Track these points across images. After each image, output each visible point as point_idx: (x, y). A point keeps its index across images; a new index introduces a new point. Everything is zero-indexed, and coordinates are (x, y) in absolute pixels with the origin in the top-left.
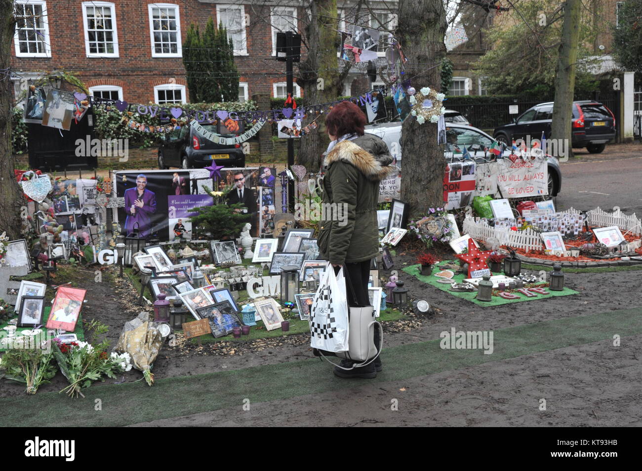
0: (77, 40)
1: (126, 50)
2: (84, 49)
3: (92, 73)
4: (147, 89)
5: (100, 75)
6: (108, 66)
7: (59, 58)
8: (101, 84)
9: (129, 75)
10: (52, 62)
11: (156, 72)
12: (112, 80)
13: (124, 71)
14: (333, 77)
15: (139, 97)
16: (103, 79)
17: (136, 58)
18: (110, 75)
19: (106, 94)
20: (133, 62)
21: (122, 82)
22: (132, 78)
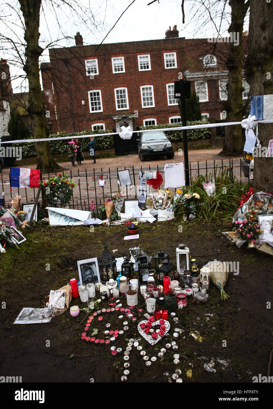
0: (139, 102)
1: (157, 104)
2: (141, 105)
3: (144, 114)
4: (166, 119)
5: (148, 115)
6: (150, 111)
7: (132, 109)
8: (148, 118)
9: (159, 114)
10: (129, 111)
11: (170, 112)
12: (152, 116)
13: (157, 112)
14: (240, 107)
15: (163, 122)
16: (149, 116)
17: (161, 107)
18: (151, 115)
19: (150, 122)
20: (161, 108)
21: (156, 117)
22: (160, 115)
